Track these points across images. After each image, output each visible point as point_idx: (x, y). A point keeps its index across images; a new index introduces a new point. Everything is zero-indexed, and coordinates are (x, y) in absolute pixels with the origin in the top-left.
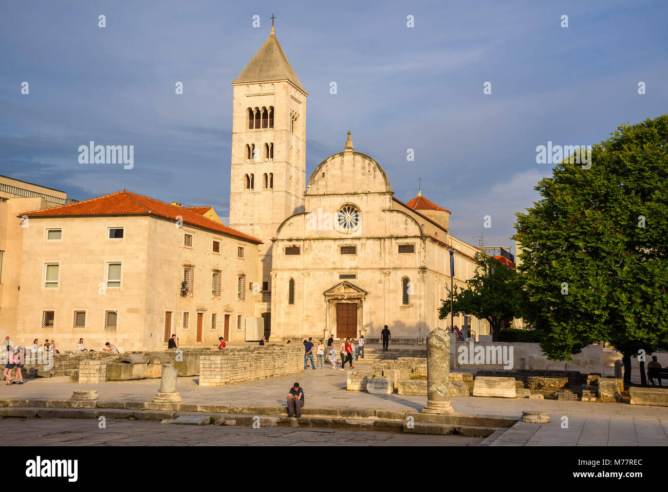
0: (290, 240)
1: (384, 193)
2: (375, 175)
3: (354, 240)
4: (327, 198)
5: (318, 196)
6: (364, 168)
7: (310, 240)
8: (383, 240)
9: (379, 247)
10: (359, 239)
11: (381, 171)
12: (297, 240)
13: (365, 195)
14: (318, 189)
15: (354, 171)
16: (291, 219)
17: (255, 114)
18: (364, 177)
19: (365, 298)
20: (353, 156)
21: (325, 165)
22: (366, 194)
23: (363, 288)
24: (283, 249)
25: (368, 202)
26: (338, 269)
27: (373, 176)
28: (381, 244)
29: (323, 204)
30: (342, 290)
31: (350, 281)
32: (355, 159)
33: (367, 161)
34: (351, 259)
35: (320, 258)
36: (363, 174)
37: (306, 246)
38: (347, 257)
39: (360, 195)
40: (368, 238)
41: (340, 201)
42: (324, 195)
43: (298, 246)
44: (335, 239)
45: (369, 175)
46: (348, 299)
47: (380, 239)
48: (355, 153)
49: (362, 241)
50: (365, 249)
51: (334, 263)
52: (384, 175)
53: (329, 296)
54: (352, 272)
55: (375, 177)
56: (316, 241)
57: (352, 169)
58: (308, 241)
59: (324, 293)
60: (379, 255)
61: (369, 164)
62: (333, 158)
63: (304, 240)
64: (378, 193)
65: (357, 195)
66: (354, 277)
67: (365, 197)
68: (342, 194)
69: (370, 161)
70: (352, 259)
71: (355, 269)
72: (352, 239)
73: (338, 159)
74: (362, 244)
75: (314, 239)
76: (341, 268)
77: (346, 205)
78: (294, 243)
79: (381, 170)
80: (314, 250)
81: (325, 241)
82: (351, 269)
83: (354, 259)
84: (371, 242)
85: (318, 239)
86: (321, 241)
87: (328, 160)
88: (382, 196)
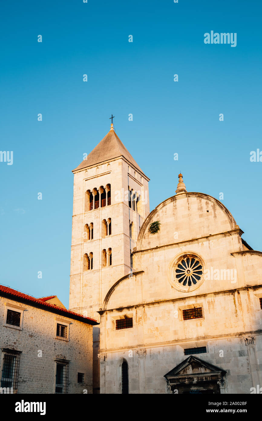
0: (120, 309)
1: (229, 233)
2: (215, 214)
3: (198, 299)
4: (160, 252)
5: (149, 251)
6: (201, 209)
7: (143, 305)
8: (236, 293)
9: (233, 303)
10: (205, 295)
11: (222, 208)
12: (129, 308)
13: (205, 239)
14: (149, 243)
15: (189, 215)
16: (120, 283)
17: (94, 195)
18: (202, 219)
19: (222, 381)
20: (186, 198)
21: (156, 215)
22: (207, 237)
23: (219, 366)
24: (113, 322)
25: (211, 247)
26: (182, 340)
27: (213, 215)
28: (234, 299)
29: (156, 259)
30: (190, 371)
31: (199, 356)
32: (189, 201)
33: (204, 201)
34: (197, 325)
35: (157, 328)
36: (201, 216)
37: (139, 315)
38: (192, 323)
39: (200, 240)
40: (216, 293)
41: (175, 253)
42: (157, 248)
43: (130, 317)
44: (174, 301)
45: (208, 216)
46: (198, 384)
47: (232, 292)
48: (188, 194)
49: (209, 298)
50: (213, 308)
51: (175, 333)
52: (227, 211)
53: (172, 381)
54: (201, 343)
55: (215, 216)
56: (151, 306)
57: (186, 212)
58: (141, 308)
59: (165, 376)
60: (235, 315)
61: (207, 203)
62: (164, 205)
63: (137, 306)
64: (222, 233)
65: (196, 241)
66: (203, 350)
67: (206, 243)
68: (177, 244)
69: (208, 199)
70: (199, 324)
71: (204, 338)
72: (196, 296)
73: (170, 205)
74: (209, 302)
75: (148, 304)
76: (186, 339)
77: (185, 256)
78: (125, 312)
79: (222, 206)
80: (149, 319)
81: (161, 304)
82: (198, 339)
83: (201, 325)
84: (221, 297)
85: (153, 304)
86: (157, 305)
87: (158, 208)
88: (227, 237)
